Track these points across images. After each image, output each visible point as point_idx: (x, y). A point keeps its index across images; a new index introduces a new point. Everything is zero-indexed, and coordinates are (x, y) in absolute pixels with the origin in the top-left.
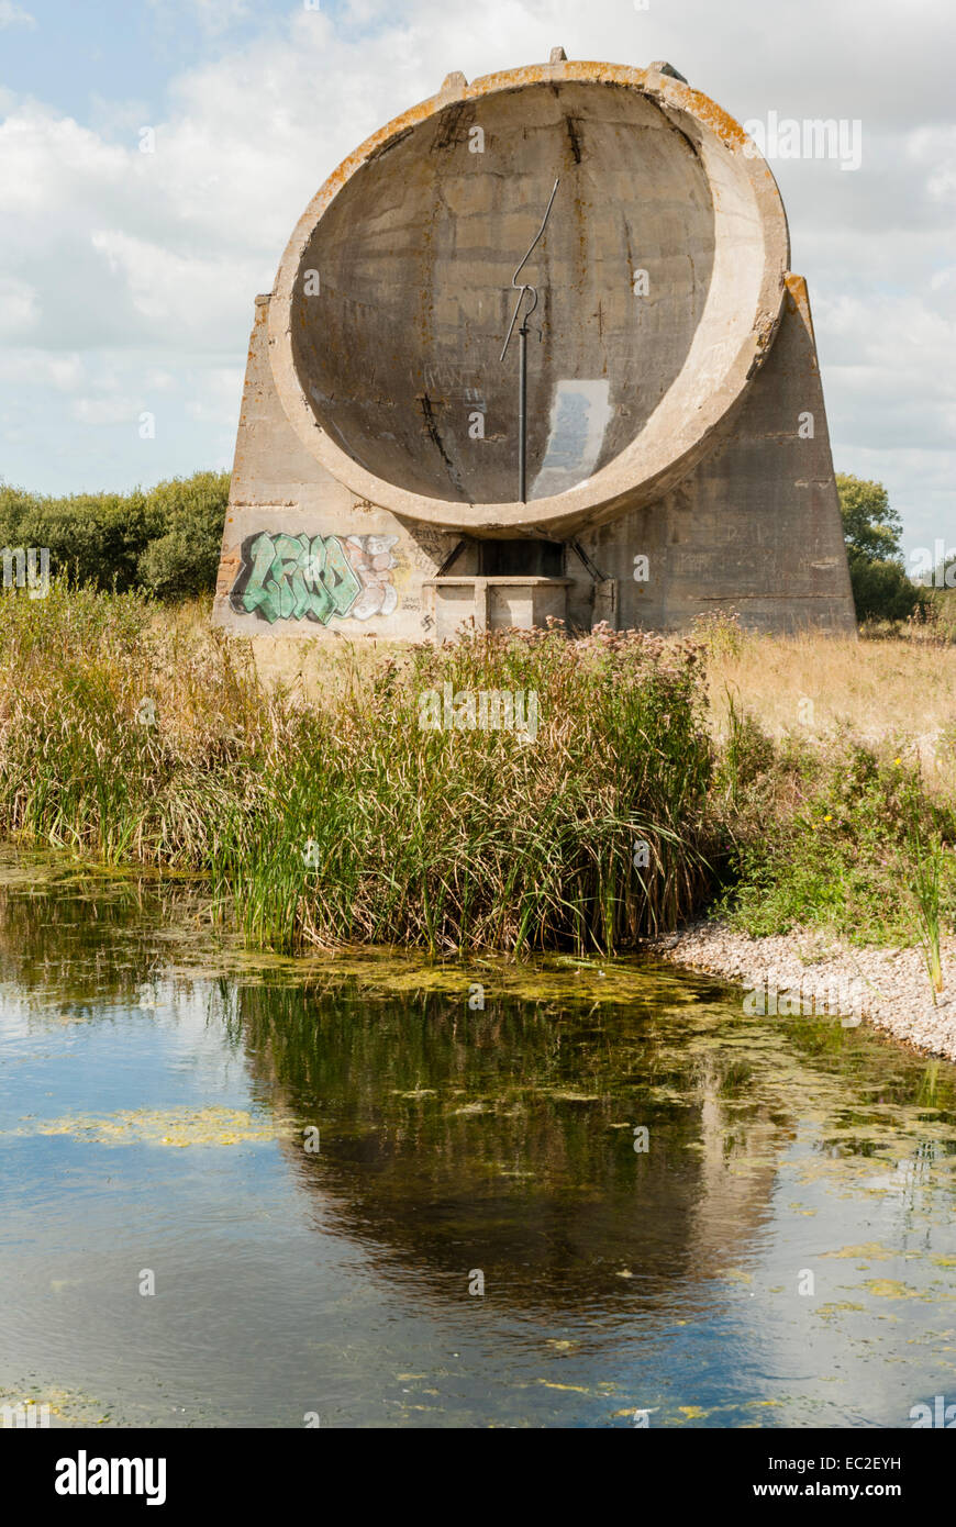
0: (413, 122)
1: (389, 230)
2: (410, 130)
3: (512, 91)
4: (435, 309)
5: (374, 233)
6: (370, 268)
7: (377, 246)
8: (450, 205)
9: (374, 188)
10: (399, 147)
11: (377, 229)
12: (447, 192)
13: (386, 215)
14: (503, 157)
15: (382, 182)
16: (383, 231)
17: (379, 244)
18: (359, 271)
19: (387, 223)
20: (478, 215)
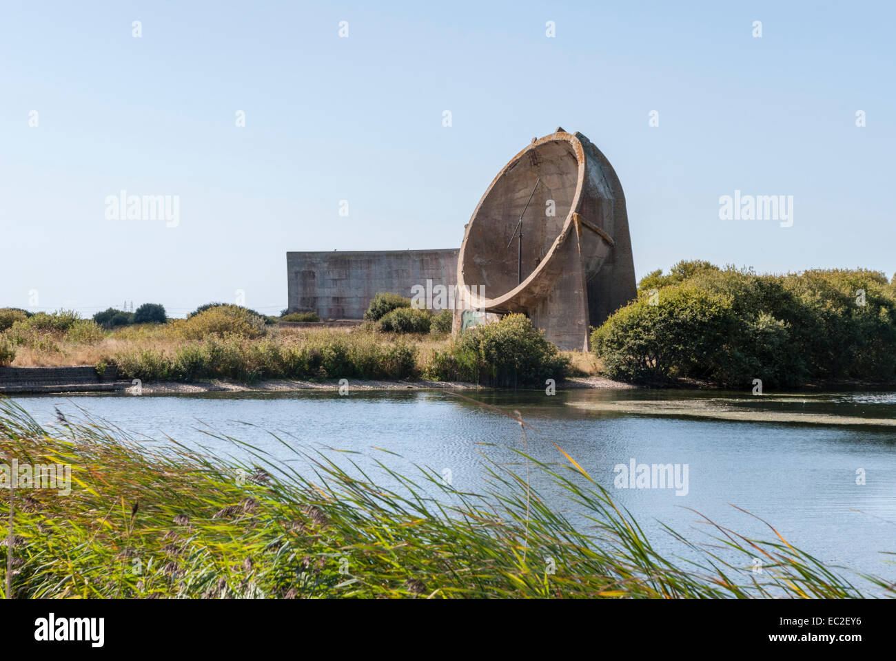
0: (518, 158)
1: (524, 197)
2: (518, 161)
3: (545, 144)
4: (547, 225)
5: (518, 198)
6: (519, 211)
7: (521, 203)
8: (547, 186)
9: (512, 182)
10: (516, 167)
11: (519, 196)
12: (544, 181)
13: (522, 191)
14: (558, 167)
15: (515, 180)
16: (521, 197)
17: (521, 202)
18: (512, 213)
19: (522, 194)
20: (558, 189)
